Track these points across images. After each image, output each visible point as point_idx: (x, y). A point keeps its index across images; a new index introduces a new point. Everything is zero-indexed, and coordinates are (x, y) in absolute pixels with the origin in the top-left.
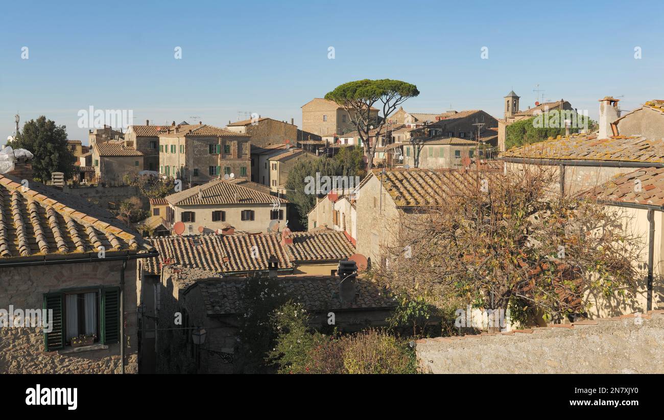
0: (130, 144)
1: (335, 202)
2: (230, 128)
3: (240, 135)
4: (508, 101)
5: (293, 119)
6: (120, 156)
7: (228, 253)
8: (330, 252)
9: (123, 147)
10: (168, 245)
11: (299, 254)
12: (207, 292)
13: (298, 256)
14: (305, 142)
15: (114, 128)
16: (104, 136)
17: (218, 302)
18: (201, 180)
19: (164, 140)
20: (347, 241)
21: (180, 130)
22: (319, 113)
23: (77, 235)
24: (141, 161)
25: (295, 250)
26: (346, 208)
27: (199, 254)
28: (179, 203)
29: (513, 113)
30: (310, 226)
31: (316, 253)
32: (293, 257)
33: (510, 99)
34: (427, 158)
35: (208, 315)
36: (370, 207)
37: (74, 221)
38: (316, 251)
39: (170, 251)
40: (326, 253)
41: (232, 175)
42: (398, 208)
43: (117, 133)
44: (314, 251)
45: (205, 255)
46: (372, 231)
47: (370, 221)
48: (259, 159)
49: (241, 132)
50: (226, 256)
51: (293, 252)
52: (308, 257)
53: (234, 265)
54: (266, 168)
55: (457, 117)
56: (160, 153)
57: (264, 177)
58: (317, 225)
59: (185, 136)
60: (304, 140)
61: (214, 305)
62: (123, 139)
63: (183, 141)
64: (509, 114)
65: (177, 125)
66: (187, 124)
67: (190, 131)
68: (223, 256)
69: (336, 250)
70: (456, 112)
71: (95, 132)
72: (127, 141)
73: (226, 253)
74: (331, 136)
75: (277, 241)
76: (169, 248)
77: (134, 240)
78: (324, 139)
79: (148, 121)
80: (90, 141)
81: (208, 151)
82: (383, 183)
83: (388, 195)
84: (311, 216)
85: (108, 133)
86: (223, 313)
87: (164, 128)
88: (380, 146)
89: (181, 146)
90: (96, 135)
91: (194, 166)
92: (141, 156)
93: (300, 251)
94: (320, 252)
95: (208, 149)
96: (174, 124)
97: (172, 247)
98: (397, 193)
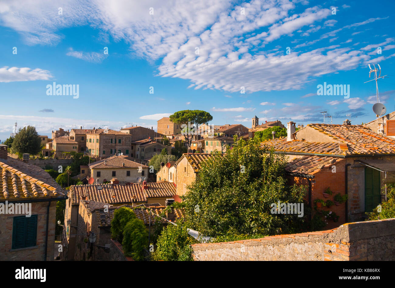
0: (72, 138)
1: (169, 168)
2: (122, 131)
3: (127, 134)
4: (253, 120)
5: (152, 127)
6: (66, 144)
7: (115, 193)
8: (166, 193)
9: (68, 139)
10: (85, 189)
11: (151, 194)
12: (99, 215)
13: (150, 195)
14: (158, 138)
15: (65, 130)
16: (59, 134)
17: (105, 220)
18: (106, 156)
19: (89, 137)
20: (174, 187)
21: (97, 132)
22: (165, 124)
23: (25, 188)
24: (77, 146)
25: (149, 192)
26: (174, 171)
27: (100, 194)
28: (95, 167)
29: (256, 125)
30: (158, 179)
31: (159, 193)
32: (148, 195)
33: (255, 119)
34: (215, 146)
35: (99, 227)
36: (183, 172)
37: (25, 181)
38: (159, 192)
39: (86, 192)
40: (164, 193)
41: (122, 154)
42: (195, 172)
43: (66, 132)
44: (158, 192)
45: (103, 194)
46: (184, 184)
47: (183, 179)
48: (135, 146)
49: (127, 133)
50: (114, 195)
51: (148, 193)
52: (155, 195)
53: (118, 200)
54: (139, 150)
55: (230, 128)
56: (87, 143)
57: (137, 155)
58: (161, 180)
59: (99, 135)
60: (158, 137)
61: (102, 221)
62: (69, 135)
63: (98, 137)
64: (254, 126)
65: (95, 129)
66: (101, 129)
67: (102, 132)
68: (113, 195)
69: (169, 192)
70: (229, 125)
71: (55, 132)
72: (70, 137)
73: (114, 193)
74: (171, 135)
75: (140, 187)
76: (86, 191)
77: (55, 191)
78: (167, 137)
79: (81, 127)
80: (52, 136)
81: (110, 142)
82: (189, 160)
83: (191, 166)
84: (158, 175)
85: (61, 133)
86: (106, 225)
87: (89, 130)
88: (194, 140)
89: (97, 139)
90: (55, 133)
91: (103, 149)
92: (77, 144)
93: (151, 192)
94: (161, 193)
95: (110, 141)
96: (94, 128)
97: (87, 190)
98: (195, 165)
